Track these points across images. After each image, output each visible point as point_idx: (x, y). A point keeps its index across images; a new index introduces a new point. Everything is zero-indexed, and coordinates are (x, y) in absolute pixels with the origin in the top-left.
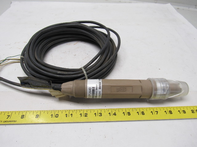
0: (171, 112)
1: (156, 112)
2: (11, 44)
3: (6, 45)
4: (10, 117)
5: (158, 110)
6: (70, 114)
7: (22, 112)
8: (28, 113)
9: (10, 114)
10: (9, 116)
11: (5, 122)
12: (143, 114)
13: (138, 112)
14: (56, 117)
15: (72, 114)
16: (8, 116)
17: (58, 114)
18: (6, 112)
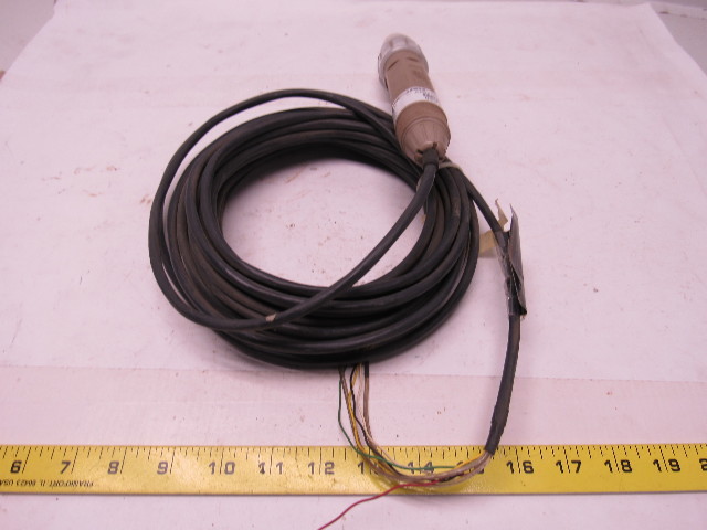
0: (628, 466)
1: (573, 462)
2: (60, 173)
3: (43, 179)
4: (71, 466)
5: (583, 457)
6: (275, 462)
7: (111, 450)
8: (131, 454)
9: (70, 457)
10: (68, 463)
11: (57, 484)
12: (528, 469)
13: (510, 463)
14: (226, 472)
15: (280, 464)
16: (63, 462)
17: (233, 459)
18: (57, 450)
